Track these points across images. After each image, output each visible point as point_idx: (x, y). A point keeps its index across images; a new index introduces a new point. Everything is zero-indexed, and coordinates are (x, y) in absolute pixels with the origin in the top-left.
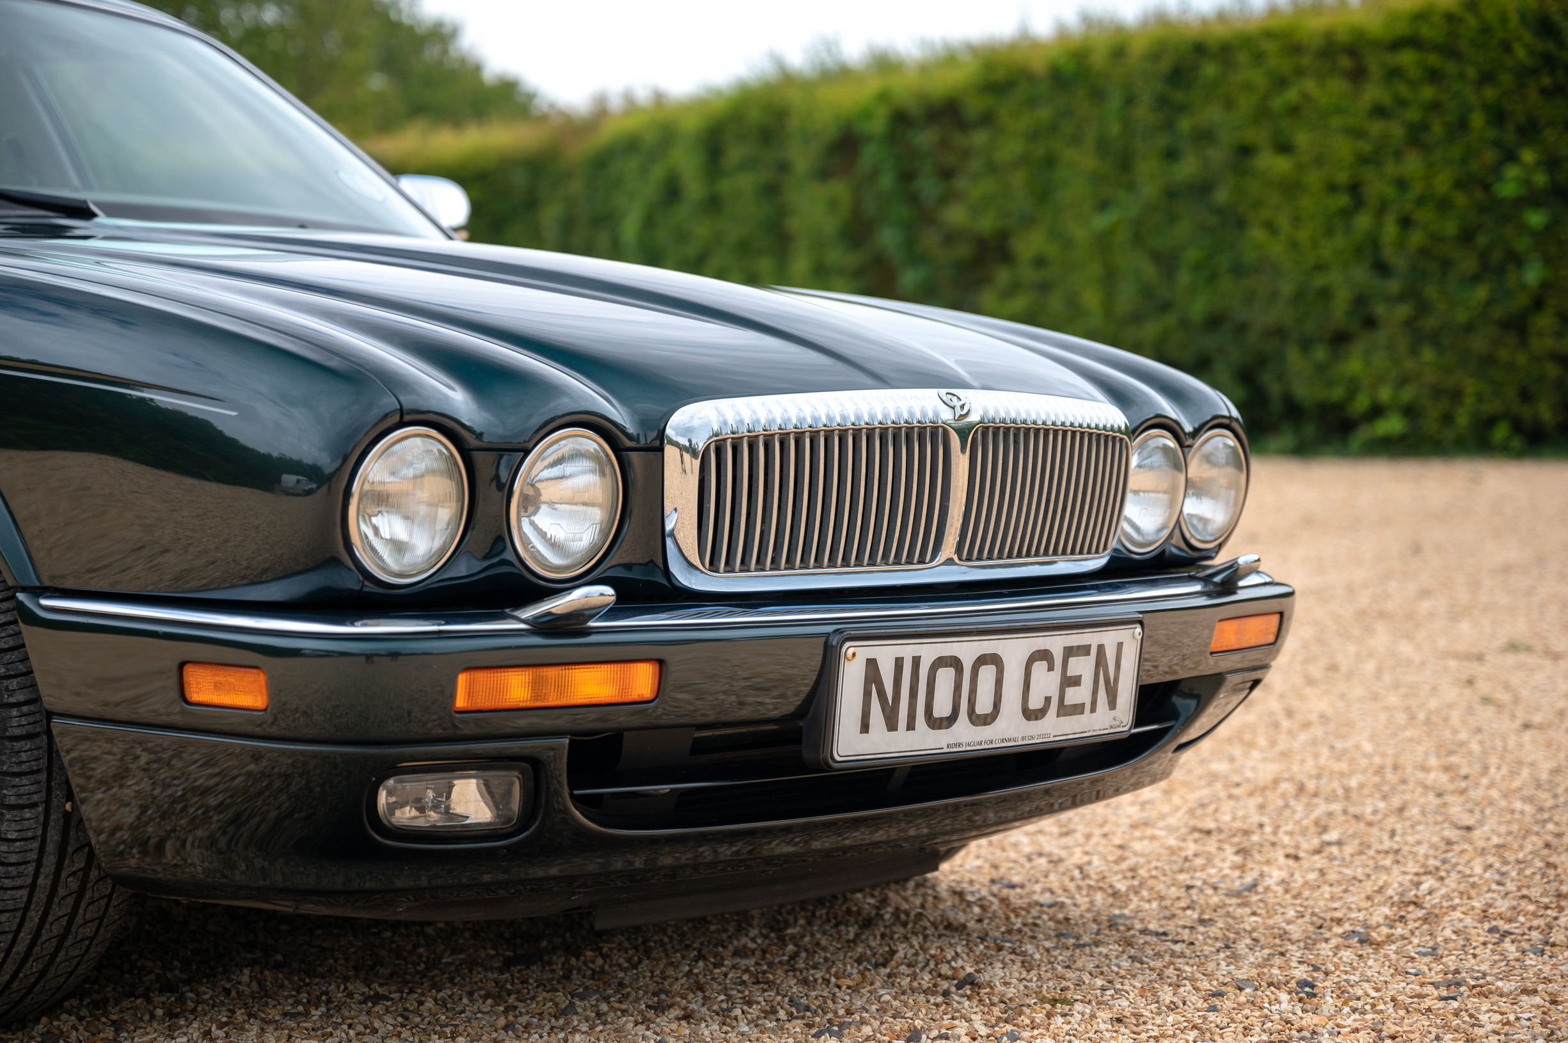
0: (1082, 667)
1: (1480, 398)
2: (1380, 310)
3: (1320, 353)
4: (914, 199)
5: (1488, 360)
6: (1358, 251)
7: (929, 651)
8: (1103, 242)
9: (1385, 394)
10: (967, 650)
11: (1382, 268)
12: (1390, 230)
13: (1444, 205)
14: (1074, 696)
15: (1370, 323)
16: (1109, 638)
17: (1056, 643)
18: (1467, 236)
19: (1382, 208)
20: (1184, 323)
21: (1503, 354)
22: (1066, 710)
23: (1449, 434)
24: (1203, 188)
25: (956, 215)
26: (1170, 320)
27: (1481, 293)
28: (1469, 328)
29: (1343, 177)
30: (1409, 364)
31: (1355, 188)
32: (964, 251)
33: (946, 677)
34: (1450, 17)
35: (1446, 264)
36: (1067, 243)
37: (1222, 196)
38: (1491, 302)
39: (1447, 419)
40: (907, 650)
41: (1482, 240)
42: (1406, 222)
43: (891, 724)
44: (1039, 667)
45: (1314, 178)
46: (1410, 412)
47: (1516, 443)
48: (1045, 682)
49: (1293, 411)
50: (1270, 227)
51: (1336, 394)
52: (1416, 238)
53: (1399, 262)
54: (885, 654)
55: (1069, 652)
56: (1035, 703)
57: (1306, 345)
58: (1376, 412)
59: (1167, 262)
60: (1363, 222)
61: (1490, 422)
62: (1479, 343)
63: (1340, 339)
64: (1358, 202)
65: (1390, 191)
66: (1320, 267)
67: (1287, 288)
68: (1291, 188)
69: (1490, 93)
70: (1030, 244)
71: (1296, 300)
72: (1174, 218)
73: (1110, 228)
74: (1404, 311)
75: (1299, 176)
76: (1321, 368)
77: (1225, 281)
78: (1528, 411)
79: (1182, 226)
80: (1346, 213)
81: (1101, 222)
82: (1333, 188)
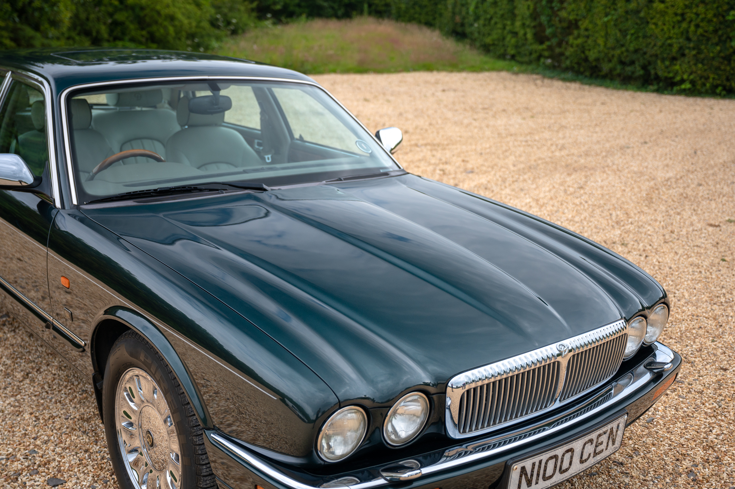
1: (714, 79)
2: (687, 51)
3: (667, 63)
4: (552, 8)
5: (718, 68)
6: (682, 33)
8: (606, 25)
9: (685, 77)
11: (688, 39)
12: (692, 28)
13: (710, 21)
15: (683, 55)
18: (716, 31)
19: (690, 22)
20: (627, 51)
21: (723, 67)
23: (703, 90)
24: (637, 12)
25: (563, 14)
26: (624, 49)
27: (718, 48)
28: (713, 58)
29: (679, 11)
30: (694, 68)
31: (682, 15)
32: (565, 25)
35: (708, 39)
36: (596, 25)
37: (642, 14)
38: (720, 51)
39: (704, 85)
41: (720, 32)
42: (697, 26)
45: (670, 11)
46: (693, 82)
47: (724, 93)
49: (657, 78)
50: (656, 24)
51: (671, 75)
52: (700, 31)
53: (694, 38)
57: (663, 60)
58: (683, 81)
59: (624, 33)
60: (684, 25)
61: (717, 86)
62: (715, 63)
63: (674, 59)
64: (684, 19)
65: (693, 16)
66: (670, 38)
67: (659, 43)
68: (663, 13)
70: (584, 24)
71: (661, 47)
72: (627, 20)
73: (608, 21)
74: (694, 52)
75: (666, 10)
76: (667, 67)
77: (641, 39)
78: (728, 84)
79: (630, 22)
80: (679, 22)
81: (606, 19)
82: (676, 14)
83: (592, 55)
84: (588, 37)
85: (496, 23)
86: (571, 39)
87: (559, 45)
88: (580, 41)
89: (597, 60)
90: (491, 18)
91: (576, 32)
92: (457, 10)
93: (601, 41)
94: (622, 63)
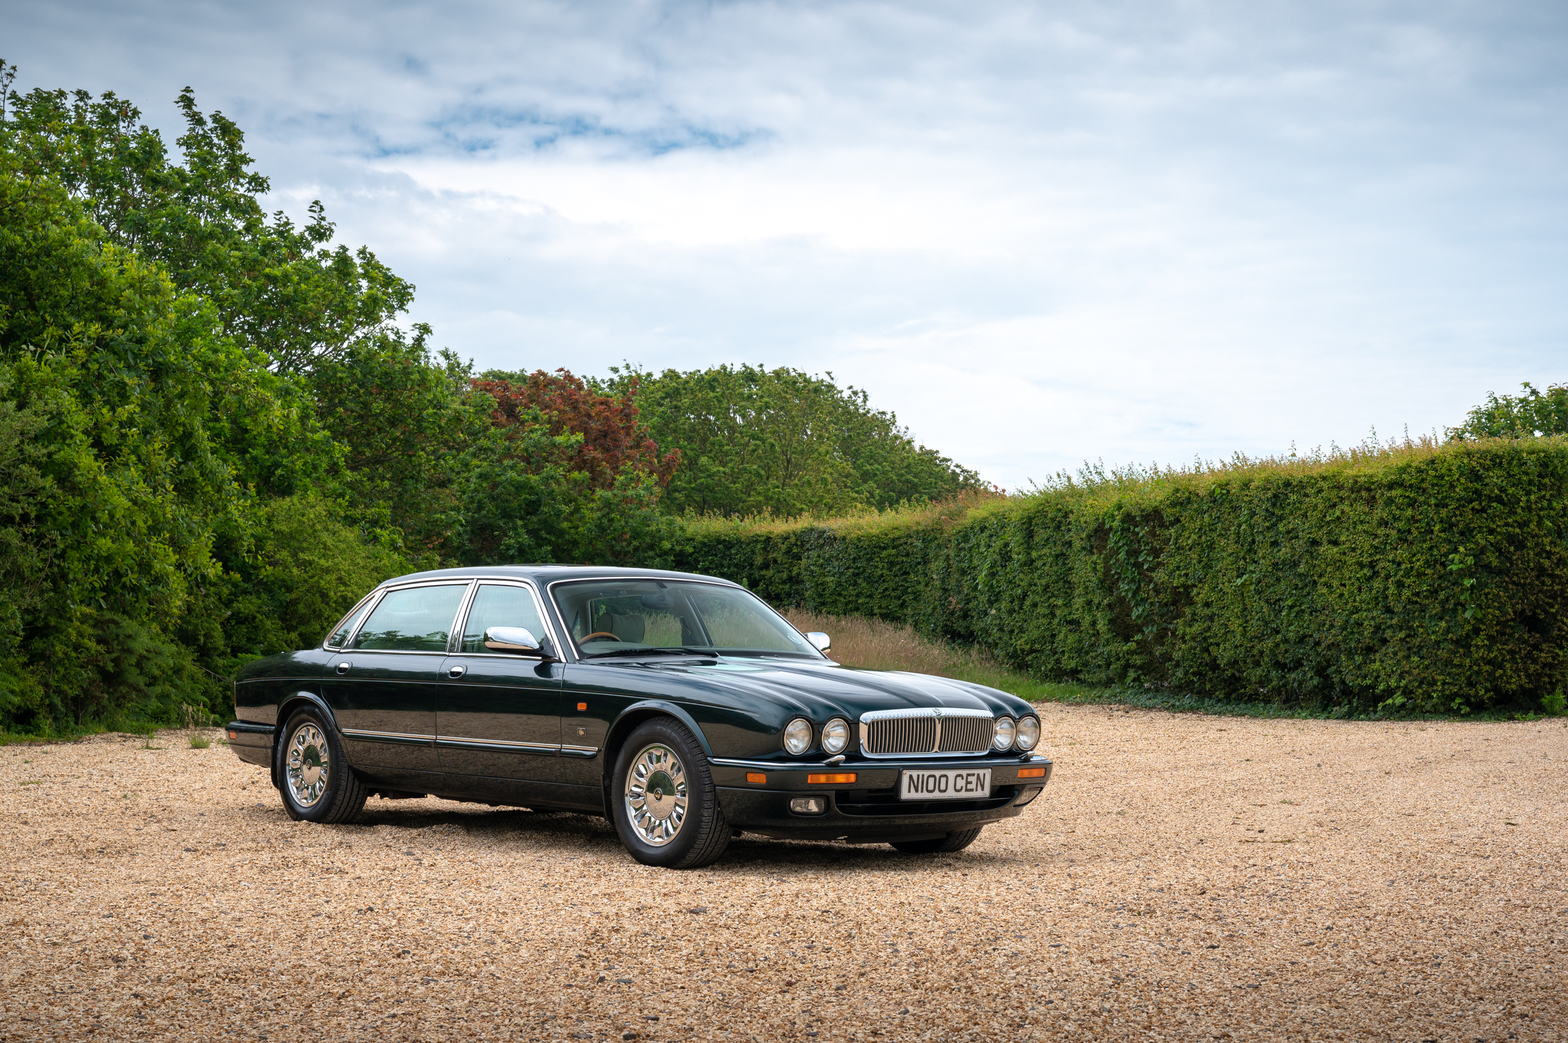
0: (973, 779)
1: (1444, 683)
2: (1388, 634)
3: (1359, 659)
4: (1138, 565)
5: (1448, 663)
6: (1376, 599)
7: (927, 773)
8: (1241, 591)
9: (1393, 683)
10: (938, 773)
12: (1392, 589)
13: (1420, 575)
14: (969, 786)
15: (1384, 641)
16: (981, 772)
17: (964, 773)
18: (1434, 593)
19: (1388, 577)
20: (1286, 641)
21: (1456, 661)
22: (967, 790)
23: (1428, 707)
24: (1293, 563)
25: (1160, 576)
26: (1279, 636)
28: (1438, 643)
29: (1365, 560)
30: (1406, 665)
31: (1372, 565)
32: (1164, 597)
33: (931, 780)
34: (1420, 471)
35: (1423, 608)
36: (1223, 593)
37: (1302, 569)
38: (1448, 630)
39: (1428, 695)
40: (921, 773)
41: (1442, 595)
42: (1400, 585)
43: (917, 791)
44: (959, 779)
45: (1351, 559)
46: (1407, 692)
47: (1465, 709)
48: (961, 783)
49: (1347, 692)
50: (1328, 586)
51: (1368, 681)
52: (1406, 593)
53: (1398, 608)
54: (915, 773)
55: (968, 775)
56: (958, 787)
57: (1350, 654)
58: (1390, 692)
59: (1275, 604)
60: (1377, 584)
61: (1452, 697)
62: (1443, 654)
63: (1370, 650)
64: (1376, 574)
65: (1392, 568)
66: (1357, 610)
67: (1339, 623)
68: (1339, 565)
69: (1444, 512)
70: (1201, 594)
71: (1344, 628)
72: (1278, 580)
73: (1243, 585)
74: (1402, 635)
75: (1343, 558)
76: (1359, 667)
77: (1306, 616)
78: (1472, 692)
79: (1283, 584)
80: (1369, 579)
81: (1239, 581)
82: (1361, 566)
83: (1224, 654)
84: (1211, 618)
85: (1035, 605)
86: (1180, 625)
87: (1160, 637)
88: (1196, 628)
89: (1233, 663)
90: (1025, 595)
91: (1188, 611)
92: (952, 583)
93: (1235, 625)
94: (1279, 665)
